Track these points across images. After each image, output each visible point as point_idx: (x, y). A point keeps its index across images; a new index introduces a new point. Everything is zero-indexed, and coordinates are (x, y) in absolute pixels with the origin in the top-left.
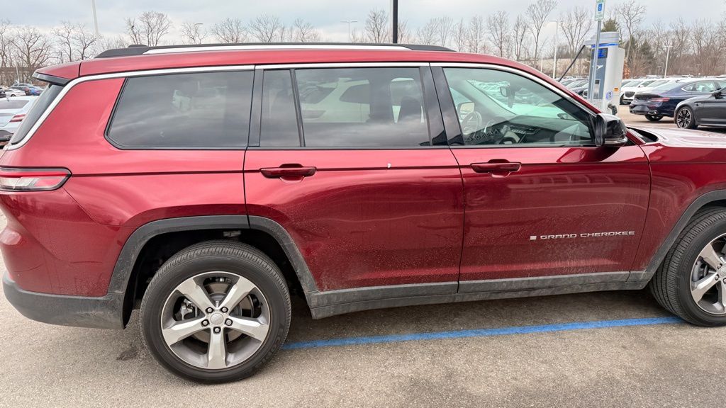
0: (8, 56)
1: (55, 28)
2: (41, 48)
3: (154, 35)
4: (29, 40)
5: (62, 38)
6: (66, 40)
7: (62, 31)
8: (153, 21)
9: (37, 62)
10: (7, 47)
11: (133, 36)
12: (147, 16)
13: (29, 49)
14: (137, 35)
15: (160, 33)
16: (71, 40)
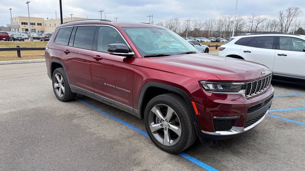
0: (230, 27)
1: (249, 16)
2: (242, 24)
3: (291, 18)
4: (238, 21)
5: (250, 20)
6: (252, 21)
7: (251, 17)
8: (292, 11)
9: (239, 30)
10: (230, 24)
11: (281, 18)
12: (290, 9)
13: (237, 24)
14: (283, 18)
15: (294, 16)
16: (253, 21)
